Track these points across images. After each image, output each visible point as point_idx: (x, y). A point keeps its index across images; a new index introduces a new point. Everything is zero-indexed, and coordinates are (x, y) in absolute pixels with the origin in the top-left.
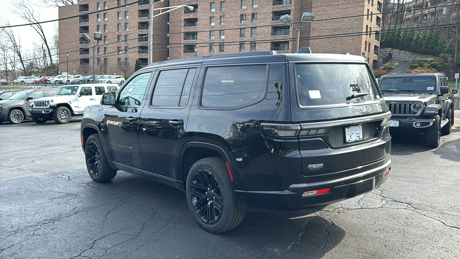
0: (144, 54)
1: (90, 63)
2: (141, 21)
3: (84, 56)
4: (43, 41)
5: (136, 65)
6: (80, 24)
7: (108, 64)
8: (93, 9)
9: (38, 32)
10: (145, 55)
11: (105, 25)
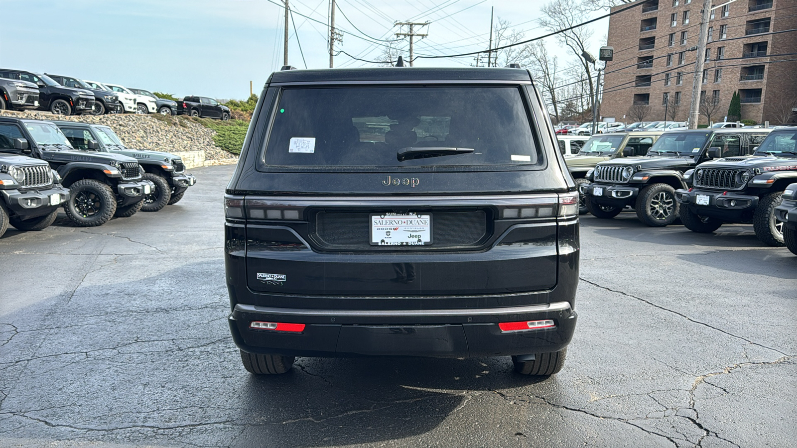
0: (751, 81)
1: (650, 101)
2: (753, 18)
3: (642, 90)
4: (584, 68)
5: (731, 102)
6: (641, 34)
7: (681, 102)
8: (665, 6)
9: (576, 53)
10: (752, 83)
11: (683, 33)
